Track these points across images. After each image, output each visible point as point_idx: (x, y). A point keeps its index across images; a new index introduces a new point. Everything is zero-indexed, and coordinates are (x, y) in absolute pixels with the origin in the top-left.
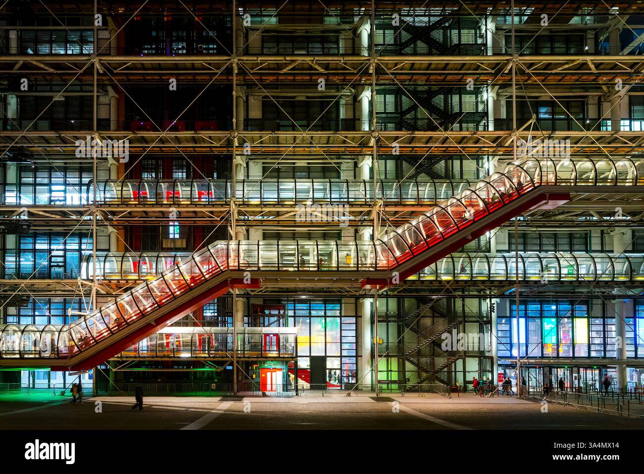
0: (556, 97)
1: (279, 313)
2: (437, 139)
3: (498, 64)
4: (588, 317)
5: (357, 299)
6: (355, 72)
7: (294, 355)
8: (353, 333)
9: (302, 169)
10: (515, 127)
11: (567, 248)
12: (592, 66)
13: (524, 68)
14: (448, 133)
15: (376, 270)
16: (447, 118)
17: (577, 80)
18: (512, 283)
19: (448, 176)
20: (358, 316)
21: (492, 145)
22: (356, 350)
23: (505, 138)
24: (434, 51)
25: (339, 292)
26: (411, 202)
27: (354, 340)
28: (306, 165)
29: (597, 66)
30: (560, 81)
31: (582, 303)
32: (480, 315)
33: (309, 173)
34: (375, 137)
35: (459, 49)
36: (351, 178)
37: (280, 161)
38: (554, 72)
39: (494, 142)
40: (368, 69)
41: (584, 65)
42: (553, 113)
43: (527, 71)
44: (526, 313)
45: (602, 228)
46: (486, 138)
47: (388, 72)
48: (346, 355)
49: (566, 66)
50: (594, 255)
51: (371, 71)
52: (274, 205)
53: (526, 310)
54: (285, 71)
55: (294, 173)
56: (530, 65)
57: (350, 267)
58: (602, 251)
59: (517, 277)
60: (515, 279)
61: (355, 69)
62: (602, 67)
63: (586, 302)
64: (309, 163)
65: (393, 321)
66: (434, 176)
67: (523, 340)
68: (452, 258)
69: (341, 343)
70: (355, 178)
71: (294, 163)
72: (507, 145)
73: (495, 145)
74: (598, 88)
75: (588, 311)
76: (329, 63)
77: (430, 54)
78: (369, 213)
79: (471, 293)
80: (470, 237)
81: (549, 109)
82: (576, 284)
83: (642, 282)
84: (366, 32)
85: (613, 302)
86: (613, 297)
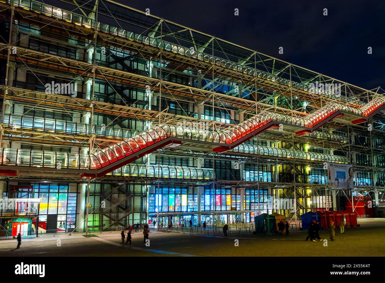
1: (29, 190)
2: (125, 110)
3: (154, 82)
4: (187, 194)
5: (78, 184)
6: (84, 70)
7: (37, 214)
8: (75, 202)
9: (49, 113)
10: (160, 110)
11: (180, 164)
12: (191, 91)
13: (165, 86)
14: (130, 107)
15: (90, 169)
16: (130, 101)
17: (185, 95)
18: (156, 179)
19: (129, 127)
20: (78, 192)
21: (150, 116)
22: (76, 210)
23: (156, 114)
24: (125, 70)
25: (68, 180)
26: (110, 137)
27: (75, 205)
28: (52, 111)
29: (193, 91)
30: (179, 94)
31: (185, 188)
32: (142, 193)
33: (54, 116)
34: (93, 104)
35: (137, 71)
36: (78, 122)
37: (35, 107)
38: (176, 90)
39: (151, 115)
40: (91, 70)
41: (188, 90)
42: (176, 107)
43: (166, 87)
44: (162, 192)
45: (193, 157)
46: (148, 113)
47: (102, 74)
48: (70, 213)
49: (182, 89)
50: (190, 168)
51: (93, 71)
52: (30, 130)
53: (162, 191)
54: (42, 60)
55: (44, 115)
56: (167, 85)
57: (75, 167)
58: (193, 167)
60: (158, 177)
61: (84, 68)
62: (195, 92)
63: (187, 188)
64: (54, 111)
65: (98, 195)
66: (122, 127)
67: (160, 204)
68: (129, 165)
69: (67, 207)
70: (81, 122)
71: (45, 110)
72: (156, 117)
73: (151, 116)
74: (193, 100)
75: (187, 191)
76: (69, 62)
78: (87, 140)
79: (138, 182)
80: (138, 157)
81: (174, 105)
82: (183, 180)
83: (207, 180)
84: (91, 51)
85: (197, 188)
86: (197, 186)
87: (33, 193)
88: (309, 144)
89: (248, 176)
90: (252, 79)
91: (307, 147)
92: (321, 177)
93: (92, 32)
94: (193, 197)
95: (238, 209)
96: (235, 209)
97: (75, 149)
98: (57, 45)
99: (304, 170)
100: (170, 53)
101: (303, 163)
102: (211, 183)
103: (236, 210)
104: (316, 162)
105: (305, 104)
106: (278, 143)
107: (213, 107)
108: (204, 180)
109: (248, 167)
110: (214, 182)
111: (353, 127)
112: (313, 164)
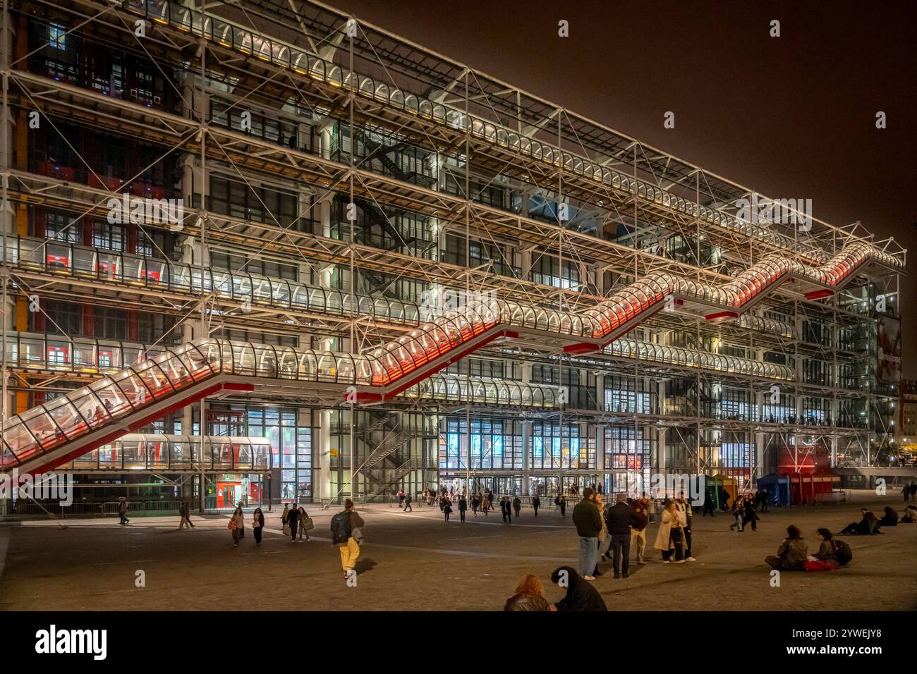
0: (484, 241)
1: (229, 420)
3: (453, 203)
4: (503, 435)
5: (315, 408)
7: (268, 468)
8: (309, 445)
9: (254, 262)
11: (489, 374)
12: (520, 224)
15: (372, 385)
16: (399, 243)
17: (506, 232)
18: (462, 403)
19: (397, 295)
20: (314, 427)
22: (312, 462)
23: (459, 273)
25: (296, 401)
27: (309, 451)
28: (260, 259)
30: (494, 229)
31: (498, 422)
32: (423, 431)
33: (263, 269)
34: (353, 249)
35: (411, 177)
36: (308, 283)
38: (494, 221)
41: (514, 222)
42: (480, 254)
44: (458, 430)
45: (515, 360)
47: (366, 186)
48: (302, 467)
50: (508, 382)
51: (343, 180)
54: (256, 155)
55: (246, 268)
58: (513, 379)
59: (468, 398)
60: (466, 400)
62: (526, 227)
64: (263, 258)
65: (347, 434)
66: (388, 295)
69: (296, 454)
71: (247, 255)
72: (458, 278)
74: (516, 241)
75: (502, 429)
77: (383, 173)
79: (417, 410)
81: (478, 250)
82: (506, 407)
83: (549, 408)
84: (329, 133)
85: (521, 422)
86: (522, 419)
87: (246, 425)
88: (723, 338)
89: (610, 399)
90: (627, 200)
91: (717, 343)
92: (738, 406)
93: (342, 94)
94: (513, 441)
95: (591, 466)
96: (585, 466)
97: (305, 339)
98: (260, 114)
99: (710, 391)
100: (482, 143)
101: (710, 377)
102: (554, 414)
103: (587, 468)
104: (736, 376)
105: (717, 254)
106: (665, 335)
107: (561, 257)
108: (543, 408)
109: (610, 382)
110: (561, 413)
111: (805, 304)
112: (727, 378)
